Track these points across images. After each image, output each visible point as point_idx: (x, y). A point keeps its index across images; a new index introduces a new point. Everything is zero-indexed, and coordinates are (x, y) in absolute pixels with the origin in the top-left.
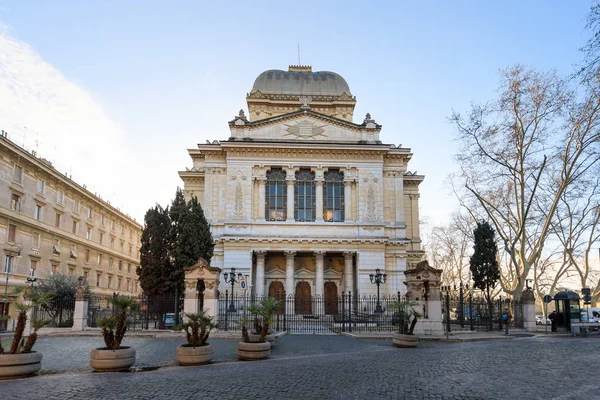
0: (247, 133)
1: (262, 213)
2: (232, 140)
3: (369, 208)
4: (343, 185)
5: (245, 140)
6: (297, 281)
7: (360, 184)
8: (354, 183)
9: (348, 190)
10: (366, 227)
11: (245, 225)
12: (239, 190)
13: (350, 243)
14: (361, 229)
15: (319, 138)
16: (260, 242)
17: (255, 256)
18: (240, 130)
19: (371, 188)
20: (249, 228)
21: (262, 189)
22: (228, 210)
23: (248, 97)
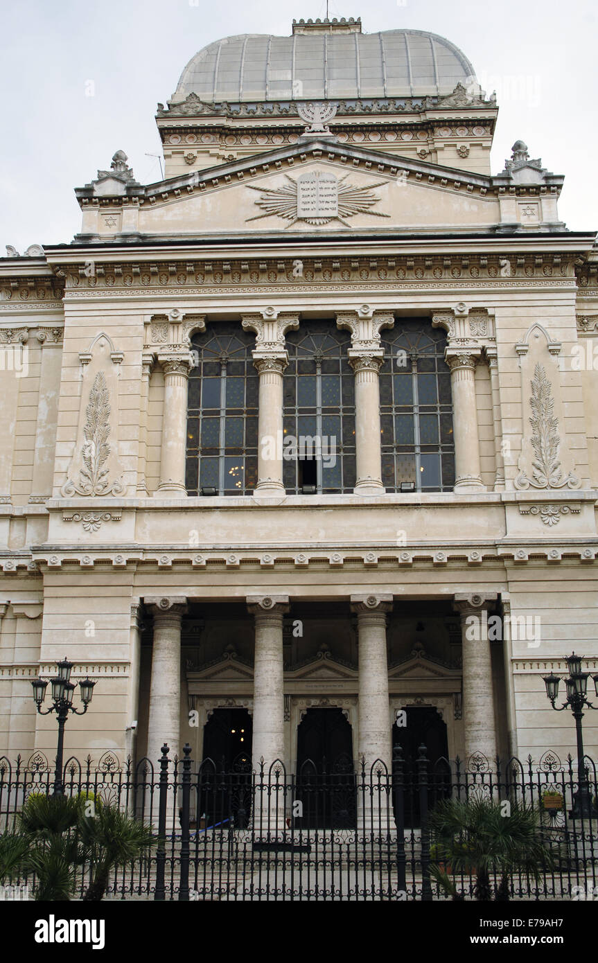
0: (134, 220)
1: (177, 471)
2: (84, 242)
3: (536, 442)
4: (447, 367)
5: (125, 242)
6: (302, 705)
7: (504, 364)
8: (483, 360)
9: (464, 383)
10: (529, 507)
11: (113, 513)
12: (98, 398)
13: (475, 565)
14: (512, 515)
15: (360, 224)
16: (165, 569)
17: (148, 618)
18: (111, 209)
19: (538, 373)
20: (129, 521)
21: (177, 388)
22: (61, 465)
23: (162, 115)
